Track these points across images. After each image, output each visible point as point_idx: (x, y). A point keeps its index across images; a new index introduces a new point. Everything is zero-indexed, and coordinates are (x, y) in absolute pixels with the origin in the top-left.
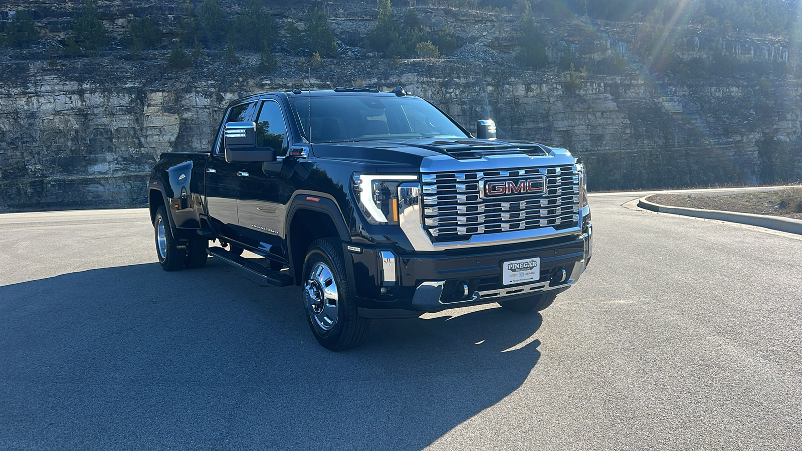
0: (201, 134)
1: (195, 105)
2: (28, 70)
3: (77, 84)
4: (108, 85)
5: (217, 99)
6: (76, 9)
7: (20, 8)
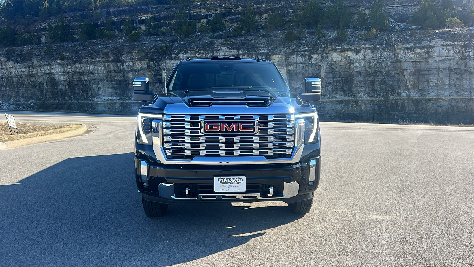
0: (297, 79)
1: (296, 62)
2: (215, 44)
3: (236, 52)
4: (251, 52)
5: (308, 58)
6: (243, 10)
7: (218, 11)
